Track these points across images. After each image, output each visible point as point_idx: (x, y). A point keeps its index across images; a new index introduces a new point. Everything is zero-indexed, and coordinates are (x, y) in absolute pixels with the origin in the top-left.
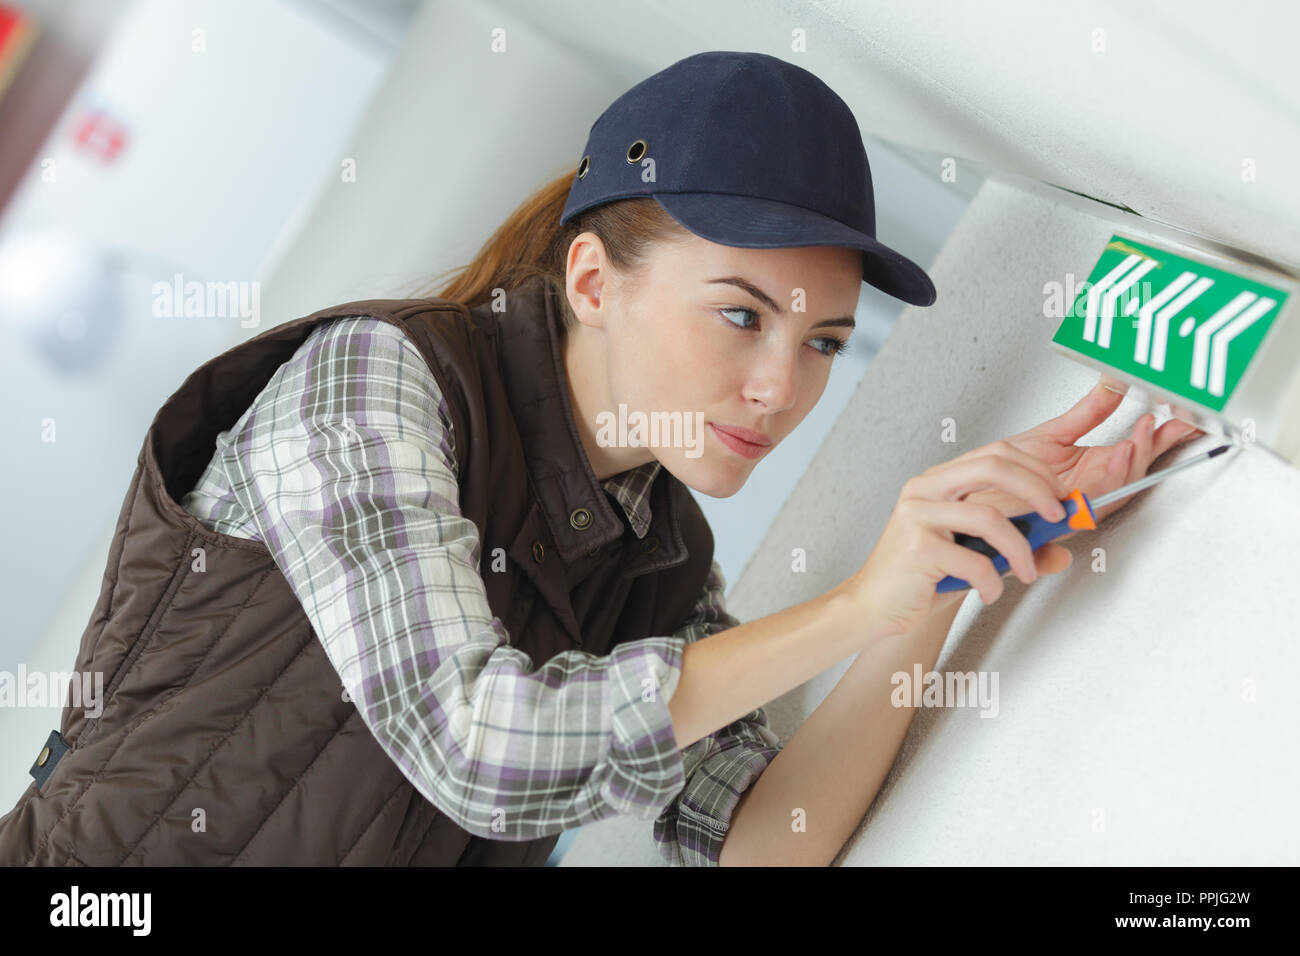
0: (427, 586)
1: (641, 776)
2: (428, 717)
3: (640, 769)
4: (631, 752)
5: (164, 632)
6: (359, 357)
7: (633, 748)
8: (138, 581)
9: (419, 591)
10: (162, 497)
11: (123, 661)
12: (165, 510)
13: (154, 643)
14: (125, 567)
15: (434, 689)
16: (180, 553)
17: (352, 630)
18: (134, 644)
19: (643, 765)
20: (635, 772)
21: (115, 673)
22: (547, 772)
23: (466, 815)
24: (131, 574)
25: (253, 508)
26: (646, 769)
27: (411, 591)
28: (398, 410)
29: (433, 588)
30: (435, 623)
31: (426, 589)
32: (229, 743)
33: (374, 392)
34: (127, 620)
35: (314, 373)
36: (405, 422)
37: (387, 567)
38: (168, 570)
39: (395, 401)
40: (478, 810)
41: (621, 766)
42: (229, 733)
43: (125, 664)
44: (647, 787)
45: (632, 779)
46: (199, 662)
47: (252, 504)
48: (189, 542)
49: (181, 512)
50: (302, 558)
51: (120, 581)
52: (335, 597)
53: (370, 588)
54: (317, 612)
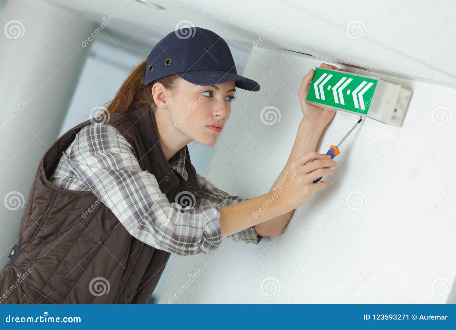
0: (146, 185)
1: (213, 242)
2: (151, 217)
3: (213, 240)
4: (211, 236)
5: (49, 219)
6: (105, 134)
7: (212, 234)
8: (39, 204)
9: (144, 187)
10: (44, 179)
11: (37, 227)
12: (45, 183)
13: (46, 222)
14: (35, 199)
15: (152, 209)
16: (51, 195)
17: (124, 201)
18: (40, 222)
19: (213, 239)
20: (211, 241)
21: (35, 231)
22: (184, 236)
23: (162, 243)
24: (37, 201)
25: (81, 174)
26: (214, 240)
27: (141, 187)
28: (119, 147)
29: (147, 185)
30: (150, 195)
31: (146, 186)
32: (72, 250)
33: (111, 143)
34: (38, 215)
35: (89, 138)
36: (122, 150)
37: (132, 182)
38: (48, 201)
39: (118, 145)
40: (166, 242)
41: (207, 239)
42: (71, 247)
43: (38, 228)
44: (214, 245)
45: (210, 243)
46: (61, 227)
47: (80, 173)
48: (54, 192)
49: (51, 184)
50: (102, 184)
51: (34, 203)
52: (115, 193)
53: (128, 189)
54: (110, 198)
